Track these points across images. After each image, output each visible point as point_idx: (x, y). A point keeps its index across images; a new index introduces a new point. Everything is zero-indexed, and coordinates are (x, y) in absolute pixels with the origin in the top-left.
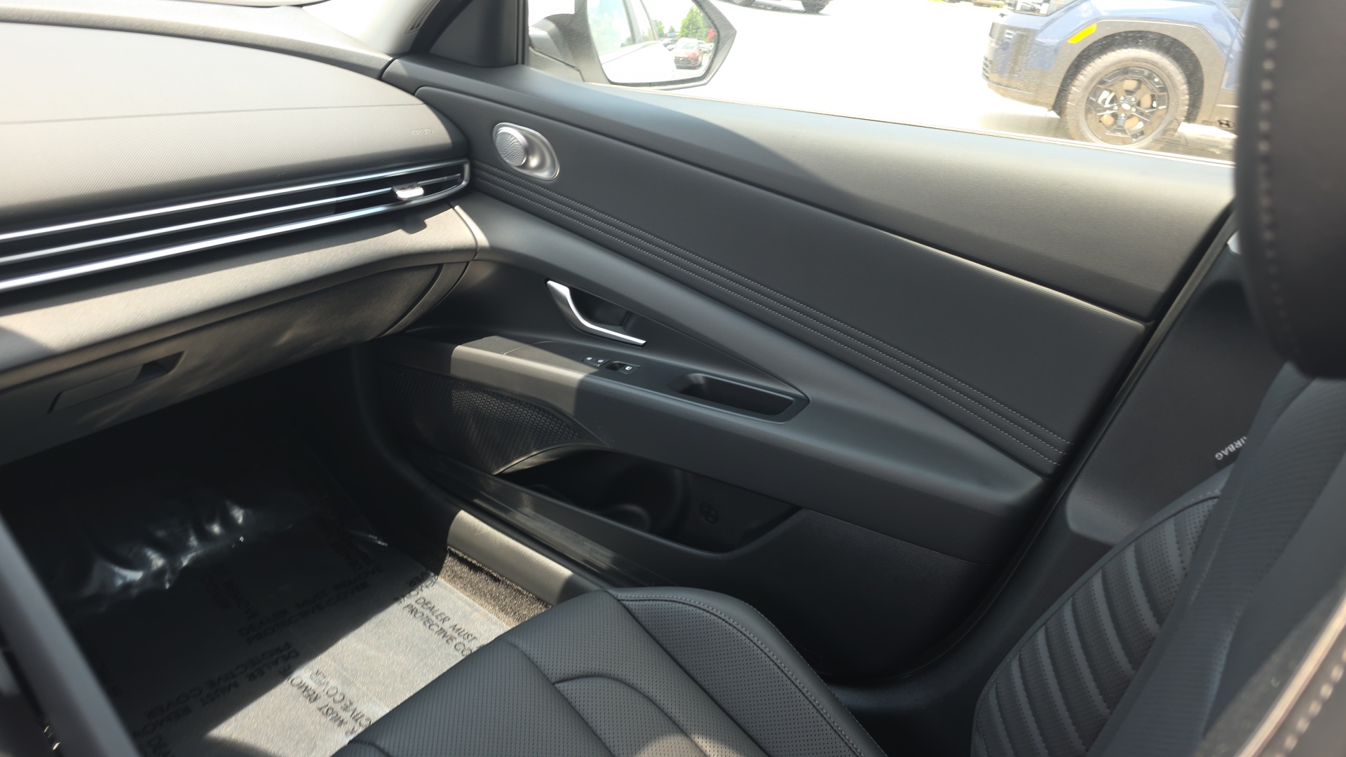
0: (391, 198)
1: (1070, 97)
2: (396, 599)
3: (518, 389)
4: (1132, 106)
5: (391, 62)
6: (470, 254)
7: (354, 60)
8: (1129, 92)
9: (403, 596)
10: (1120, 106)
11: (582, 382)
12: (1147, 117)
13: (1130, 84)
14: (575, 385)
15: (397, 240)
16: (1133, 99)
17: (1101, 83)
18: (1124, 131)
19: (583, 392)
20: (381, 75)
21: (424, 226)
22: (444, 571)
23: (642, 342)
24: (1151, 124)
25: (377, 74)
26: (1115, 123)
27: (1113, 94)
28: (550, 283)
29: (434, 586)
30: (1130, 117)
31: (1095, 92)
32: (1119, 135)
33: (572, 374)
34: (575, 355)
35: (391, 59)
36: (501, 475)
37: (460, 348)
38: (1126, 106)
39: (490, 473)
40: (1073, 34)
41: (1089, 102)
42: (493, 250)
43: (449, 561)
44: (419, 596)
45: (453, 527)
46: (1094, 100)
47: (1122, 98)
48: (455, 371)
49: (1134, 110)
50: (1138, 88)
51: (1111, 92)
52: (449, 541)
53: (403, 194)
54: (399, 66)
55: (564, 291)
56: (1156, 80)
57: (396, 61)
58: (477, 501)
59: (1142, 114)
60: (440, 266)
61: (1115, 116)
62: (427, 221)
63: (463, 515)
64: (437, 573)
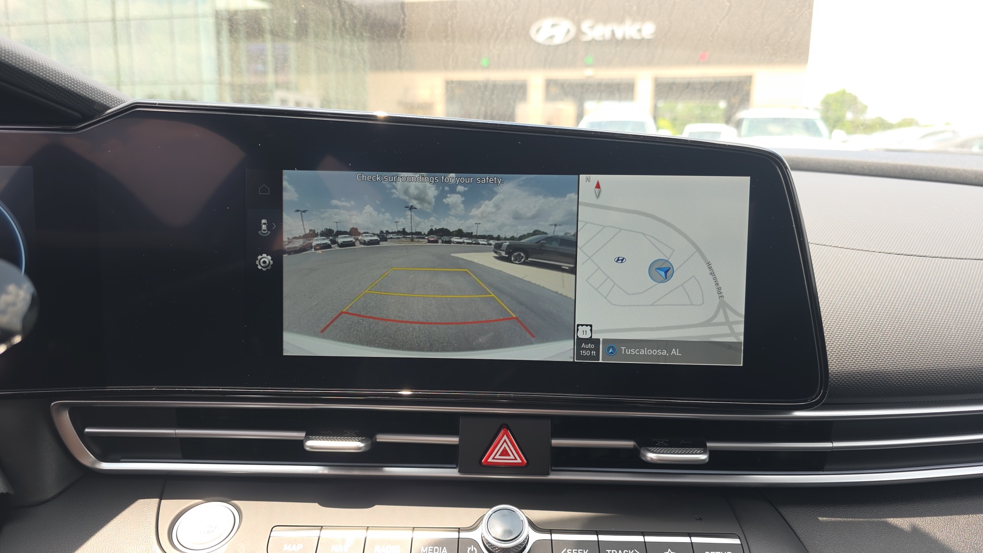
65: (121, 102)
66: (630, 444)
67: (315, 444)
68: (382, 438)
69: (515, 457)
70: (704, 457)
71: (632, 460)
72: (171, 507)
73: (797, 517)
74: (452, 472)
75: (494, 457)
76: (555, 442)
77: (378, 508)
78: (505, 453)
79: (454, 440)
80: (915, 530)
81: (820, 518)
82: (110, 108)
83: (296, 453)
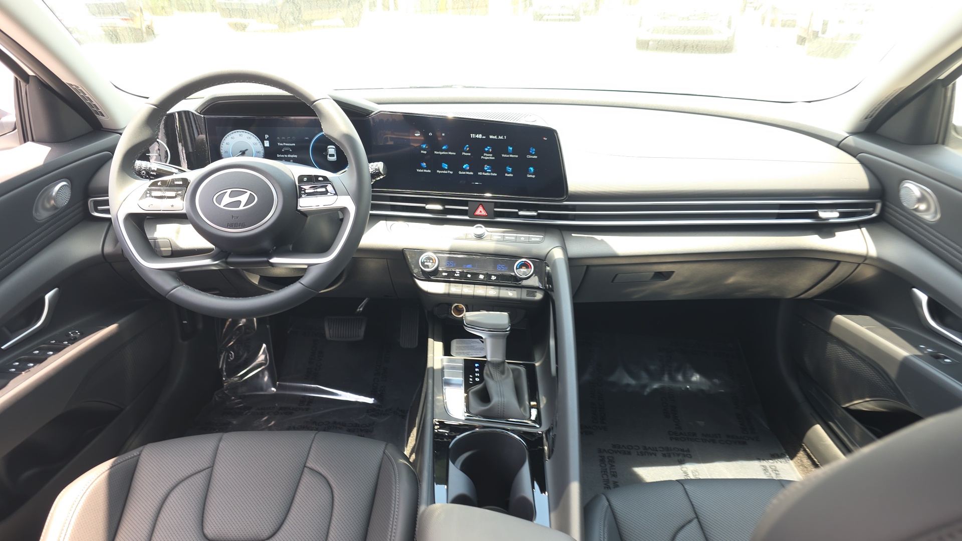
0: (815, 216)
2: (759, 459)
3: (865, 352)
5: (846, 138)
6: (862, 259)
7: (825, 135)
9: (764, 460)
11: (906, 359)
14: (900, 358)
15: (812, 241)
19: (905, 365)
20: (839, 145)
21: (834, 235)
22: (796, 459)
25: (836, 144)
28: (915, 290)
29: (785, 464)
35: (847, 135)
36: (847, 409)
39: (839, 405)
42: (878, 260)
43: (801, 454)
44: (773, 464)
45: (810, 433)
48: (833, 331)
52: (805, 440)
53: (823, 214)
54: (852, 141)
55: (923, 298)
57: (851, 137)
58: (831, 424)
60: (839, 262)
63: (818, 428)
64: (792, 458)
65: (378, 109)
66: (517, 210)
67: (429, 207)
68: (447, 207)
69: (484, 213)
70: (534, 214)
71: (516, 215)
72: (390, 223)
73: (565, 234)
74: (467, 218)
75: (478, 213)
76: (495, 209)
77: (445, 225)
78: (481, 212)
79: (467, 208)
80: (602, 240)
81: (573, 235)
82: (373, 112)
83: (423, 210)
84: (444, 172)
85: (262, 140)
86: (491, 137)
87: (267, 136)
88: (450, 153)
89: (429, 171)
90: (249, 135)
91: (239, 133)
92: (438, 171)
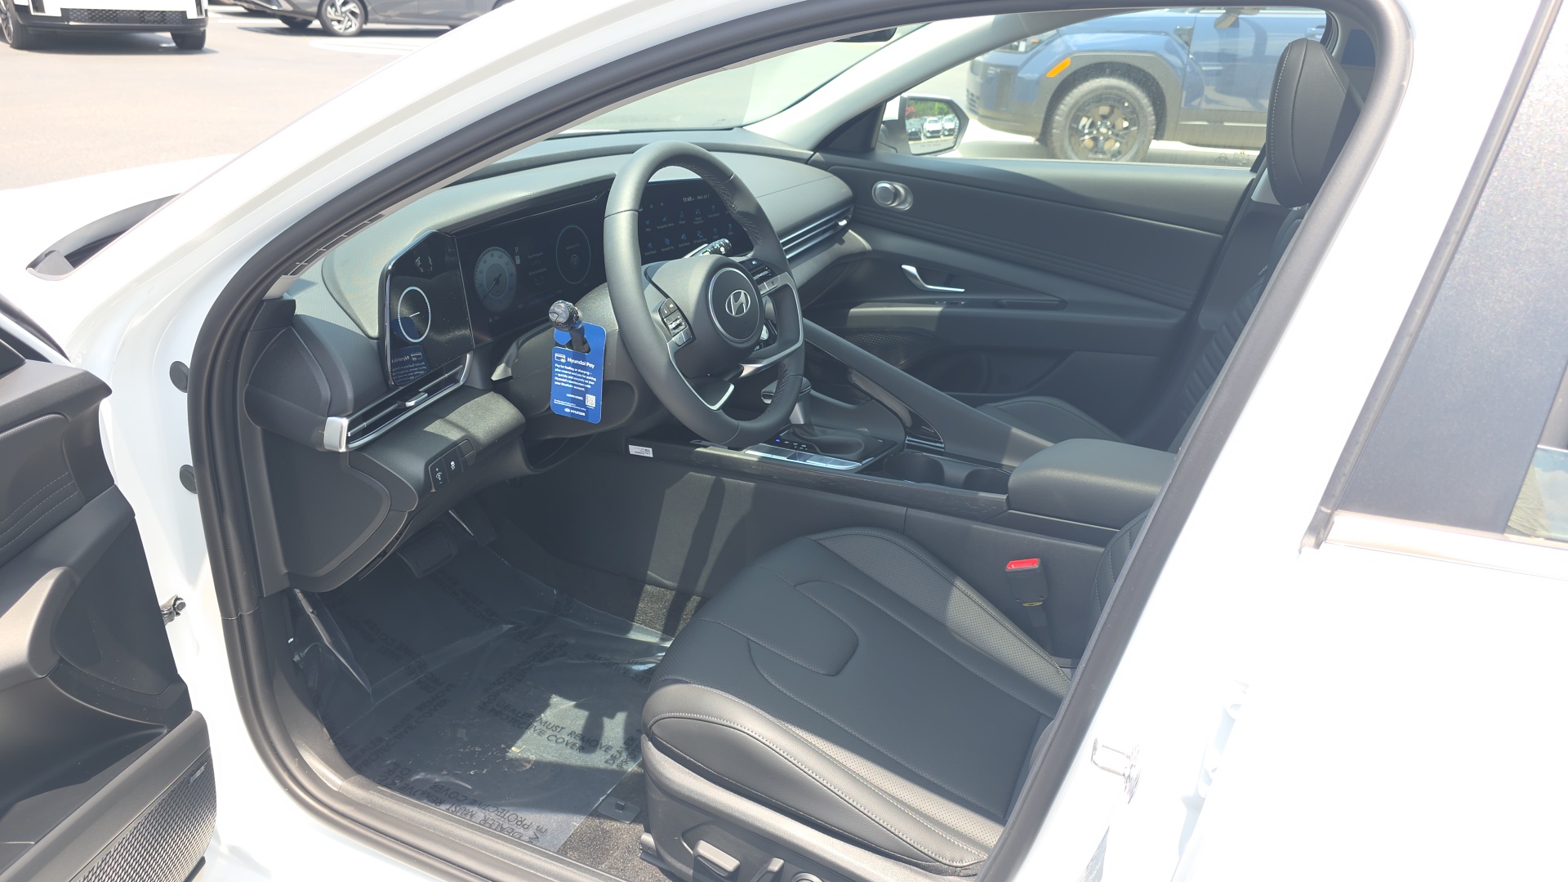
0: (835, 227)
1: (1055, 125)
4: (1109, 129)
5: (813, 155)
6: (863, 254)
7: (792, 155)
8: (1104, 117)
10: (1098, 130)
11: (941, 312)
12: (1123, 138)
13: (1104, 110)
15: (837, 249)
16: (1109, 123)
17: (1079, 110)
18: (1104, 153)
19: (941, 316)
20: (807, 162)
21: (844, 241)
23: (963, 290)
24: (1127, 144)
25: (805, 161)
26: (1096, 145)
27: (1090, 120)
28: (902, 266)
30: (1107, 139)
31: (1077, 119)
32: (1101, 156)
33: (938, 309)
34: (931, 303)
35: (812, 153)
37: (852, 310)
38: (1103, 130)
40: (1049, 69)
41: (1071, 128)
42: (874, 252)
46: (1075, 126)
47: (1099, 123)
48: (851, 324)
49: (1110, 133)
50: (1112, 112)
51: (1089, 118)
53: (839, 224)
54: (819, 157)
55: (912, 270)
56: (1126, 104)
57: (817, 154)
59: (1117, 135)
61: (1095, 139)
62: (844, 238)
84: (668, 249)
85: (513, 256)
86: (698, 198)
87: (517, 249)
88: (670, 225)
89: (655, 252)
90: (500, 253)
91: (491, 253)
92: (663, 250)
